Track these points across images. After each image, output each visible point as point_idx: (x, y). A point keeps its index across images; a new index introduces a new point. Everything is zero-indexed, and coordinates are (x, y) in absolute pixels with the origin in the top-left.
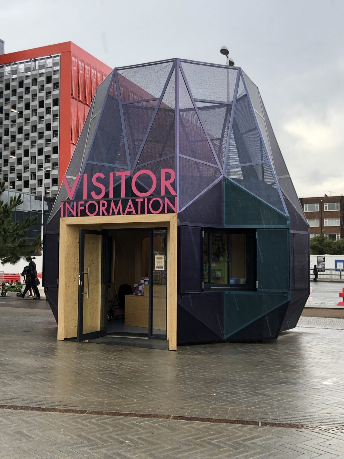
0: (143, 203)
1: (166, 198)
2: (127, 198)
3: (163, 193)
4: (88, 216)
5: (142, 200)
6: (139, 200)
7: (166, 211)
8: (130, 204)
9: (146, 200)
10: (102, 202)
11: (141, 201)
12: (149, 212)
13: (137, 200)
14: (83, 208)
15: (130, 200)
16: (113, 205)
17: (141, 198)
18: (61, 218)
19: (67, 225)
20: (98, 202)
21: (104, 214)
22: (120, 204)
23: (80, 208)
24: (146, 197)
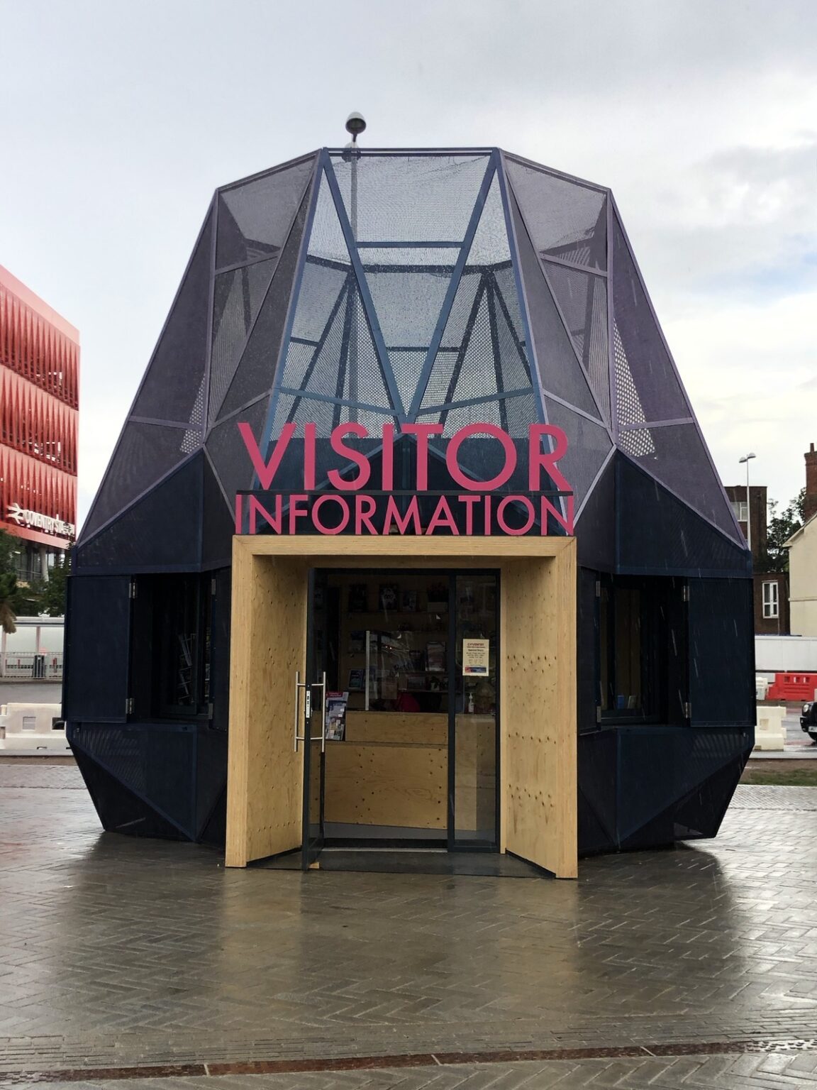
0: (479, 507)
1: (543, 497)
2: (433, 493)
3: (534, 485)
4: (317, 533)
5: (478, 499)
6: (469, 500)
7: (544, 530)
8: (443, 509)
9: (488, 499)
10: (359, 499)
11: (474, 503)
12: (497, 531)
13: (461, 498)
14: (304, 513)
15: (443, 497)
16: (392, 507)
17: (475, 493)
18: (235, 539)
19: (254, 555)
20: (350, 499)
21: (365, 531)
22: (413, 508)
23: (294, 513)
24: (488, 493)
